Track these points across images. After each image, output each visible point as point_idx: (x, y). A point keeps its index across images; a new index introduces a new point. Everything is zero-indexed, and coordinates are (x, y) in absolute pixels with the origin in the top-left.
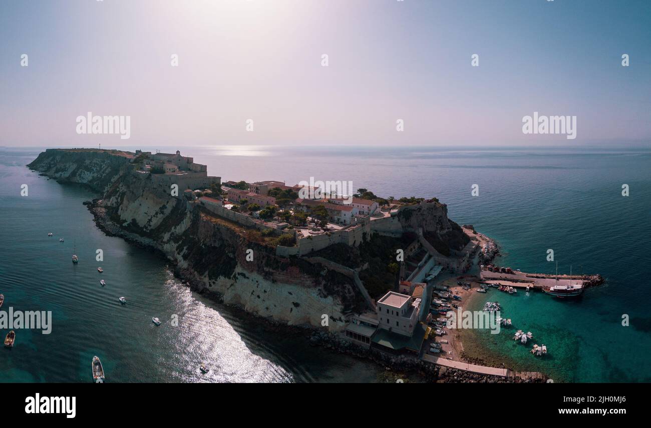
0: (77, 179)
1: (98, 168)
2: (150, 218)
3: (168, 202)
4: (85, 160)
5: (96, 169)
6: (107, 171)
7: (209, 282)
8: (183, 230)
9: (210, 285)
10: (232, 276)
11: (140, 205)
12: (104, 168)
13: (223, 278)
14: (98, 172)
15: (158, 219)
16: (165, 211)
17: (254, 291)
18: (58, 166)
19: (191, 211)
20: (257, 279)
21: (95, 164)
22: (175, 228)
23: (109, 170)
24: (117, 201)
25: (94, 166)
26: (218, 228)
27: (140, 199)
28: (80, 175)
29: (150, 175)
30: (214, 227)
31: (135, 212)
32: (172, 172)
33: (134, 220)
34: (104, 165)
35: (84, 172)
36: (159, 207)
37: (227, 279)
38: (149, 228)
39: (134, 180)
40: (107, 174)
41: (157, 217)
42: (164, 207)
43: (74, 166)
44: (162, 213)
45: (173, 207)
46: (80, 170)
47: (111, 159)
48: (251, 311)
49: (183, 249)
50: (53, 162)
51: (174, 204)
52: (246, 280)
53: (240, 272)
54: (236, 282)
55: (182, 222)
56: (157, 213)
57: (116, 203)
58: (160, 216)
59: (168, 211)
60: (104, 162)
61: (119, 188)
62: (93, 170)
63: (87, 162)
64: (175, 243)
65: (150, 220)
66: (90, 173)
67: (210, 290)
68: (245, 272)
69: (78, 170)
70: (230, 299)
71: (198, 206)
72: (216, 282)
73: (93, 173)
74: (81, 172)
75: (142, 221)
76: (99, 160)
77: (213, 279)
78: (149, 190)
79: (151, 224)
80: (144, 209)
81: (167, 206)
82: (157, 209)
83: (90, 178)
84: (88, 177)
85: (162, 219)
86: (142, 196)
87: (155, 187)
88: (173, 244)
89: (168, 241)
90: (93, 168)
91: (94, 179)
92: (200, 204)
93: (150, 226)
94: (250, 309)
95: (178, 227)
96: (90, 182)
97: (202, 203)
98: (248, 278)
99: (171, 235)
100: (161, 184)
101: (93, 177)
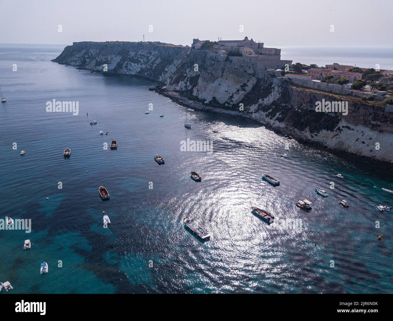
0: (124, 71)
1: (145, 60)
2: (231, 95)
3: (248, 81)
4: (129, 52)
5: (144, 61)
6: (157, 62)
7: (311, 135)
8: (271, 101)
9: (312, 137)
10: (335, 129)
11: (220, 84)
12: (153, 60)
13: (326, 131)
14: (145, 63)
15: (240, 95)
16: (246, 88)
17: (358, 139)
18: (97, 59)
19: (279, 85)
20: (362, 130)
21: (141, 55)
22: (263, 100)
23: (159, 61)
24: (186, 85)
25: (141, 58)
26: (314, 96)
27: (219, 79)
28: (126, 67)
29: (227, 58)
30: (310, 95)
31: (215, 91)
32: (249, 54)
33: (214, 98)
34: (152, 56)
35: (130, 64)
36: (240, 85)
37: (329, 131)
38: (231, 103)
39: (213, 62)
40: (158, 65)
41: (239, 94)
42: (245, 85)
43: (118, 59)
44: (244, 90)
45: (254, 85)
46: (126, 62)
47: (160, 50)
48: (355, 153)
49: (276, 115)
50: (87, 56)
51: (255, 82)
52: (351, 131)
53: (344, 125)
54: (341, 133)
55: (270, 95)
56: (238, 91)
57: (185, 87)
58: (242, 93)
59: (249, 89)
60: (150, 53)
61: (186, 73)
62: (140, 61)
63: (132, 54)
64: (264, 112)
65: (232, 97)
66: (138, 64)
67: (312, 140)
68: (350, 125)
69: (124, 62)
70: (334, 144)
71: (285, 81)
72: (318, 134)
73: (141, 65)
74: (127, 64)
75: (222, 98)
76: (146, 51)
77: (315, 132)
78: (229, 71)
79: (233, 99)
80: (223, 88)
81: (248, 84)
82: (238, 87)
83: (139, 70)
84: (135, 68)
85: (244, 95)
86: (222, 76)
87: (236, 67)
88: (262, 113)
89: (257, 111)
90: (140, 59)
91: (142, 70)
92: (288, 80)
93: (233, 101)
94: (354, 151)
95: (265, 99)
96: (140, 72)
97: (289, 79)
98: (353, 130)
99: (259, 106)
100: (242, 64)
101: (141, 68)
